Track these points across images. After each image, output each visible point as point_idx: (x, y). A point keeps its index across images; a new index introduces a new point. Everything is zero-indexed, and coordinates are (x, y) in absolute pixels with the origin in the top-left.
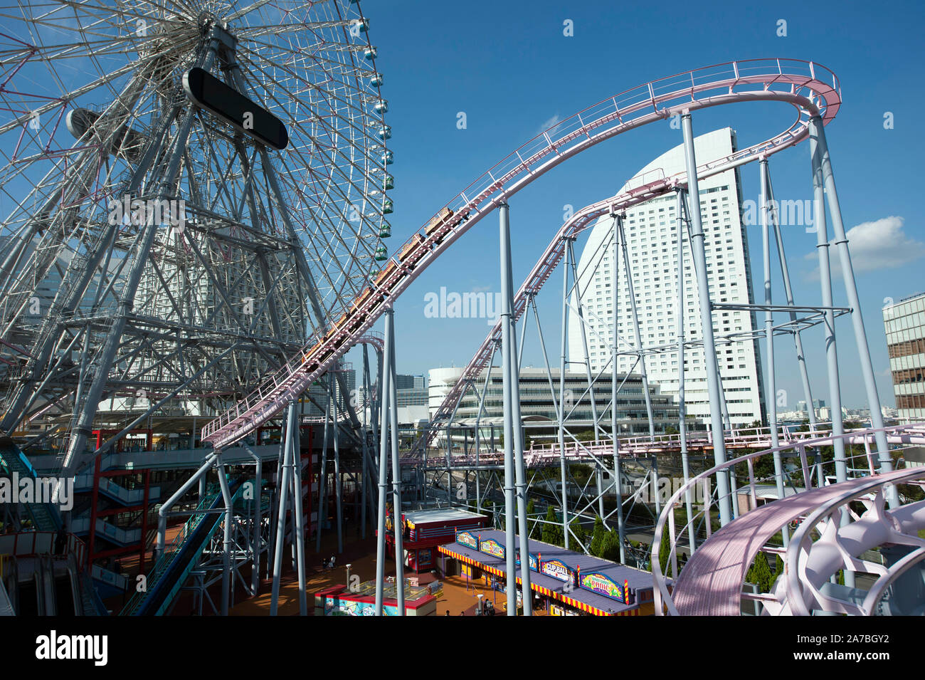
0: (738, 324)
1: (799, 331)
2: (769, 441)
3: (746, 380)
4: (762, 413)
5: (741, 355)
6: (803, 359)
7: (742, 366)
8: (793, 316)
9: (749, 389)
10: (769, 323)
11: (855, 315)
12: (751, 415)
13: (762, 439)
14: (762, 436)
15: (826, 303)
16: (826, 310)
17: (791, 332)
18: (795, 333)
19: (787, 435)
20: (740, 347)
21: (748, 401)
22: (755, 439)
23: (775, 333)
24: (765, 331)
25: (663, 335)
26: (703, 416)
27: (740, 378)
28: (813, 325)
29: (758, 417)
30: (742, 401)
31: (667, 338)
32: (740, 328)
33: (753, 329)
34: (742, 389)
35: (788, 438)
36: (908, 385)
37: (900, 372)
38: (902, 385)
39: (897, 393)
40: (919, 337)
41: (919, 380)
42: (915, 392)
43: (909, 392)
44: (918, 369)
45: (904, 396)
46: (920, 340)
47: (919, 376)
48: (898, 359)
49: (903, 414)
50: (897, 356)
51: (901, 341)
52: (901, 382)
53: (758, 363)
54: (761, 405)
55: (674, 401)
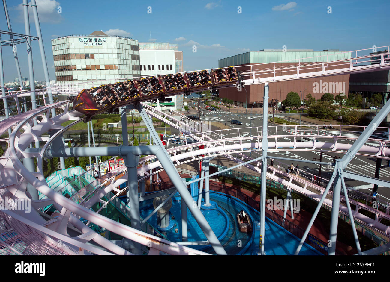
1: (15, 45)
6: (17, 58)
8: (12, 37)
11: (40, 40)
15: (27, 33)
16: (27, 37)
17: (11, 45)
18: (13, 45)
28: (22, 43)
35: (11, 94)
36: (60, 72)
37: (58, 67)
38: (58, 72)
39: (57, 75)
40: (65, 53)
41: (64, 70)
42: (63, 75)
43: (61, 75)
44: (64, 66)
45: (59, 76)
46: (65, 54)
47: (64, 69)
48: (57, 62)
49: (59, 83)
50: (56, 60)
51: (58, 54)
52: (58, 71)
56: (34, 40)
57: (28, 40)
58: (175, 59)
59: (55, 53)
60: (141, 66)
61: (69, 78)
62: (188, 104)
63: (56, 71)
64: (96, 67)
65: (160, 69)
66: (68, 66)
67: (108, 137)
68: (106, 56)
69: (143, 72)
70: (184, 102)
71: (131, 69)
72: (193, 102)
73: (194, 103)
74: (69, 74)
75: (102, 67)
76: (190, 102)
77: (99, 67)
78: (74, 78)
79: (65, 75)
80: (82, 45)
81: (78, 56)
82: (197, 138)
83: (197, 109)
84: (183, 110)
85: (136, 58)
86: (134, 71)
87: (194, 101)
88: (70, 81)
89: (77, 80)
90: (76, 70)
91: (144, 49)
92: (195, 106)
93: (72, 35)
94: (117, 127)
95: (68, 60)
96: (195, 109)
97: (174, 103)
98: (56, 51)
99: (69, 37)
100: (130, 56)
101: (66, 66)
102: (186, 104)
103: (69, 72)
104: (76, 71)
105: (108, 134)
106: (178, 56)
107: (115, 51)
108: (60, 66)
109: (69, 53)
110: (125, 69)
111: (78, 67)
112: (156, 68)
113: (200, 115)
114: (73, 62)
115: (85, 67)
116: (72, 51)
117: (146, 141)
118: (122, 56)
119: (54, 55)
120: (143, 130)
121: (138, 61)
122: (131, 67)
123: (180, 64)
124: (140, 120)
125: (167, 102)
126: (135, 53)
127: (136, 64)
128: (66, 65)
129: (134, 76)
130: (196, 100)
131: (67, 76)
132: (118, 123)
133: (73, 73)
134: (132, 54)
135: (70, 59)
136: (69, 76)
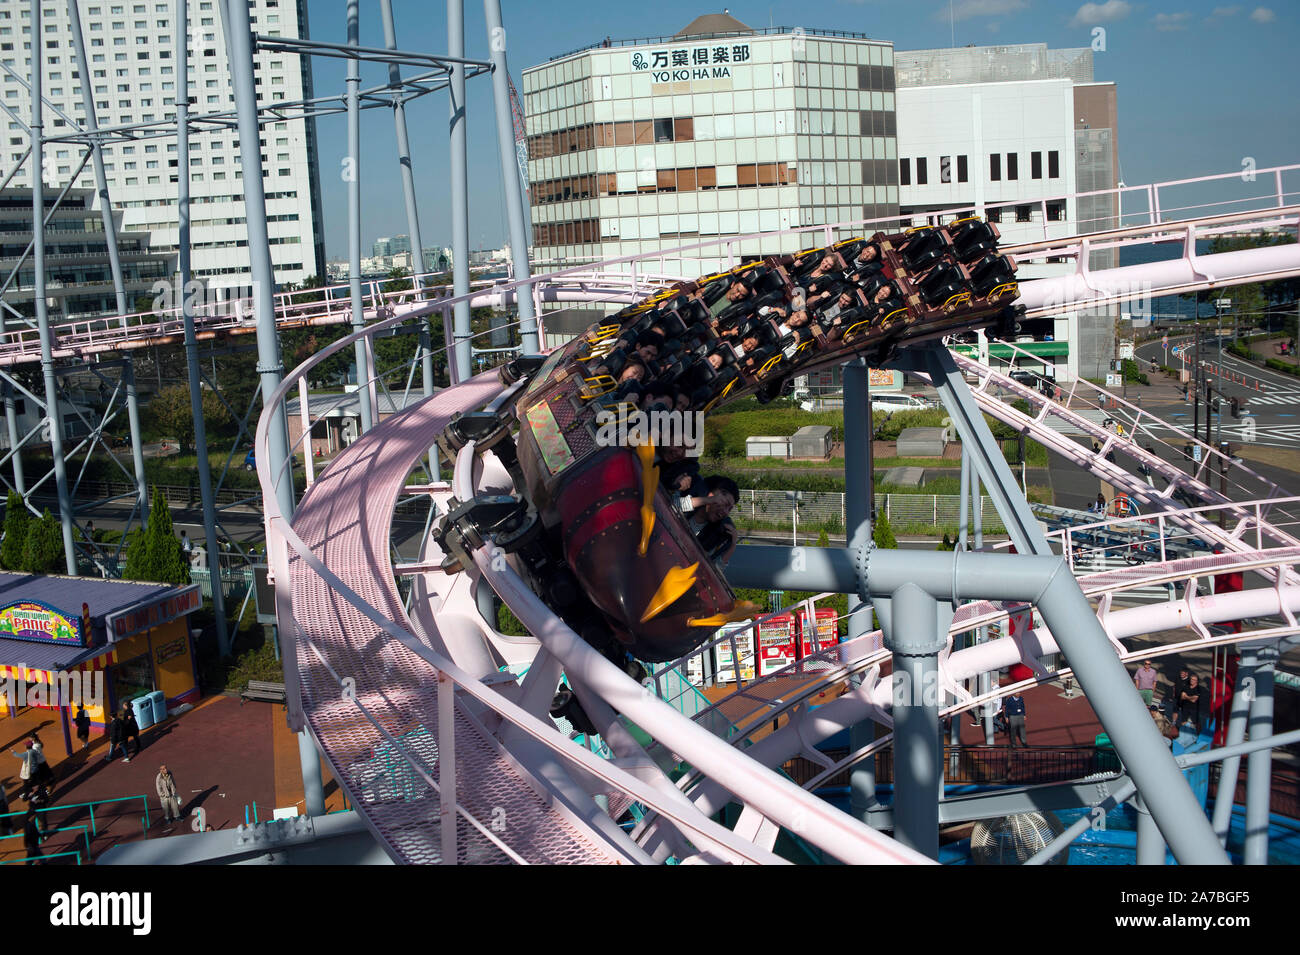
0: (278, 88)
3: (292, 200)
4: (317, 263)
5: (282, 149)
7: (284, 172)
9: (295, 217)
11: (499, 76)
12: (298, 266)
15: (454, 52)
16: (453, 64)
17: (389, 104)
19: (377, 297)
20: (281, 133)
21: (294, 240)
22: (323, 309)
23: (363, 102)
26: (209, 272)
28: (427, 90)
29: (310, 270)
30: (282, 241)
32: (282, 95)
33: (305, 96)
34: (285, 218)
35: (380, 304)
36: (551, 207)
37: (541, 184)
38: (543, 208)
39: (535, 221)
40: (571, 124)
41: (566, 198)
42: (559, 218)
43: (551, 219)
44: (566, 180)
45: (544, 226)
46: (573, 129)
47: (567, 191)
48: (540, 162)
49: (544, 255)
50: (538, 157)
51: (546, 129)
52: (542, 201)
53: (313, 165)
54: (316, 247)
55: (152, 244)
56: (474, 74)
57: (456, 77)
58: (1078, 125)
59: (534, 127)
60: (905, 163)
61: (586, 230)
62: (1135, 353)
63: (535, 203)
64: (701, 178)
65: (995, 175)
66: (583, 177)
67: (748, 503)
68: (745, 125)
69: (911, 194)
70: (1117, 343)
71: (858, 178)
72: (1165, 339)
73: (1171, 344)
74: (586, 216)
75: (727, 176)
76: (1149, 338)
77: (714, 178)
78: (605, 231)
79: (568, 217)
80: (644, 81)
81: (629, 132)
82: (1213, 533)
83: (1185, 375)
84: (1114, 380)
85: (880, 125)
86: (869, 189)
87: (1169, 335)
88: (588, 247)
89: (615, 238)
90: (612, 193)
91: (919, 83)
92: (1176, 361)
94: (789, 456)
95: (582, 154)
96: (1178, 377)
97: (1065, 345)
98: (537, 118)
99: (592, 52)
100: (855, 119)
101: (575, 178)
102: (1127, 352)
103: (585, 203)
104: (613, 199)
105: (748, 488)
106: (1089, 109)
107: (787, 99)
108: (549, 182)
109: (588, 121)
110: (832, 179)
111: (624, 183)
112: (979, 168)
113: (1212, 409)
114: (604, 159)
115: (650, 179)
116: (601, 113)
117: (928, 531)
118: (816, 122)
119: (530, 133)
120: (912, 476)
121: (890, 140)
122: (857, 168)
123: (1099, 149)
124: (897, 427)
125: (1029, 340)
126: (876, 101)
127: (879, 156)
128: (574, 173)
129: (870, 211)
130: (1182, 333)
131: (577, 222)
132: (790, 438)
133: (604, 207)
134: (866, 107)
135: (591, 146)
136: (586, 221)
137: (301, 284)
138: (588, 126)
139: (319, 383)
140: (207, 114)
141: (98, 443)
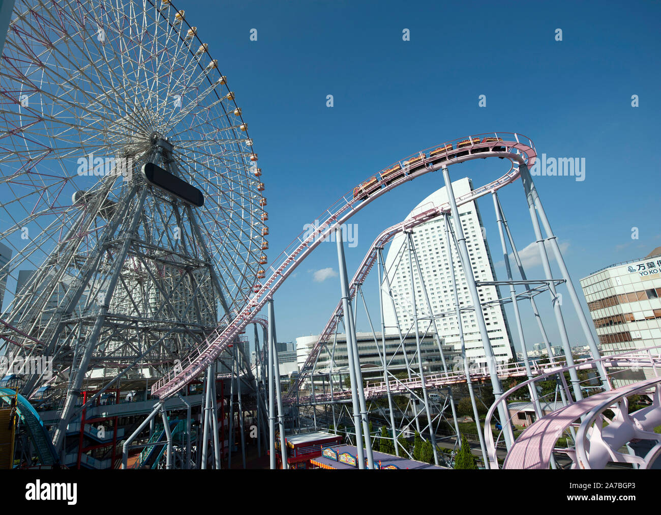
0: (489, 296)
1: (533, 297)
2: (525, 371)
3: (500, 332)
4: (513, 353)
5: (494, 316)
6: (538, 316)
7: (496, 323)
8: (527, 287)
9: (502, 338)
10: (513, 293)
11: (568, 283)
12: (505, 355)
13: (520, 370)
14: (519, 368)
15: (548, 277)
16: (549, 282)
17: (528, 298)
18: (530, 298)
19: (536, 366)
20: (493, 310)
21: (503, 346)
22: (515, 371)
23: (518, 298)
24: (511, 298)
25: (443, 306)
26: (475, 358)
27: (495, 331)
28: (541, 292)
29: (510, 356)
30: (499, 346)
31: (446, 308)
32: (491, 299)
33: (499, 298)
34: (497, 338)
35: (537, 369)
36: (605, 328)
37: (598, 320)
38: (601, 329)
39: (599, 334)
40: (606, 296)
41: (611, 324)
42: (610, 332)
43: (606, 333)
44: (609, 317)
45: (603, 336)
46: (607, 298)
47: (611, 322)
48: (595, 312)
49: (606, 347)
50: (594, 310)
51: (595, 299)
52: (600, 326)
53: (505, 320)
54: (511, 348)
55: (455, 349)
56: (558, 284)
57: (551, 286)
59: (590, 299)
61: (624, 336)
63: (597, 327)
66: (617, 316)
74: (623, 331)
78: (633, 336)
79: (614, 332)
80: (637, 276)
81: (634, 296)
88: (627, 343)
89: (640, 339)
90: (633, 321)
93: (614, 265)
95: (614, 307)
98: (590, 296)
99: (608, 269)
101: (613, 317)
103: (621, 326)
104: (634, 323)
108: (602, 319)
109: (614, 294)
111: (638, 316)
114: (624, 308)
115: (651, 314)
116: (618, 291)
119: (588, 301)
128: (612, 314)
131: (619, 333)
133: (630, 327)
135: (617, 303)
136: (623, 333)
137: (507, 361)
138: (614, 296)
139: (520, 398)
140: (467, 307)
141: (442, 416)
